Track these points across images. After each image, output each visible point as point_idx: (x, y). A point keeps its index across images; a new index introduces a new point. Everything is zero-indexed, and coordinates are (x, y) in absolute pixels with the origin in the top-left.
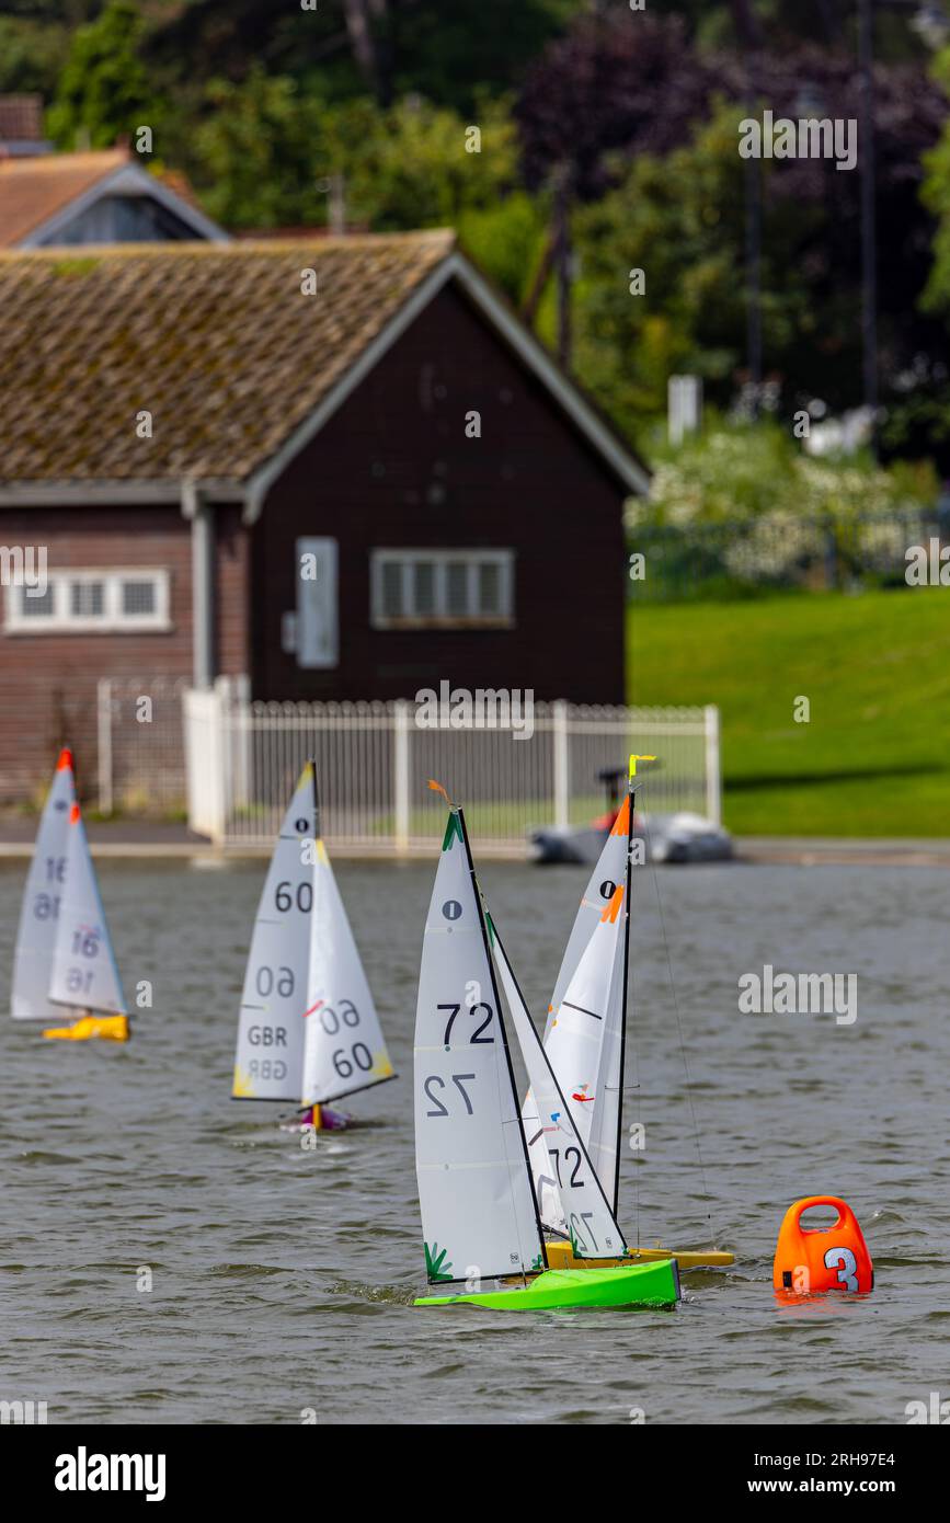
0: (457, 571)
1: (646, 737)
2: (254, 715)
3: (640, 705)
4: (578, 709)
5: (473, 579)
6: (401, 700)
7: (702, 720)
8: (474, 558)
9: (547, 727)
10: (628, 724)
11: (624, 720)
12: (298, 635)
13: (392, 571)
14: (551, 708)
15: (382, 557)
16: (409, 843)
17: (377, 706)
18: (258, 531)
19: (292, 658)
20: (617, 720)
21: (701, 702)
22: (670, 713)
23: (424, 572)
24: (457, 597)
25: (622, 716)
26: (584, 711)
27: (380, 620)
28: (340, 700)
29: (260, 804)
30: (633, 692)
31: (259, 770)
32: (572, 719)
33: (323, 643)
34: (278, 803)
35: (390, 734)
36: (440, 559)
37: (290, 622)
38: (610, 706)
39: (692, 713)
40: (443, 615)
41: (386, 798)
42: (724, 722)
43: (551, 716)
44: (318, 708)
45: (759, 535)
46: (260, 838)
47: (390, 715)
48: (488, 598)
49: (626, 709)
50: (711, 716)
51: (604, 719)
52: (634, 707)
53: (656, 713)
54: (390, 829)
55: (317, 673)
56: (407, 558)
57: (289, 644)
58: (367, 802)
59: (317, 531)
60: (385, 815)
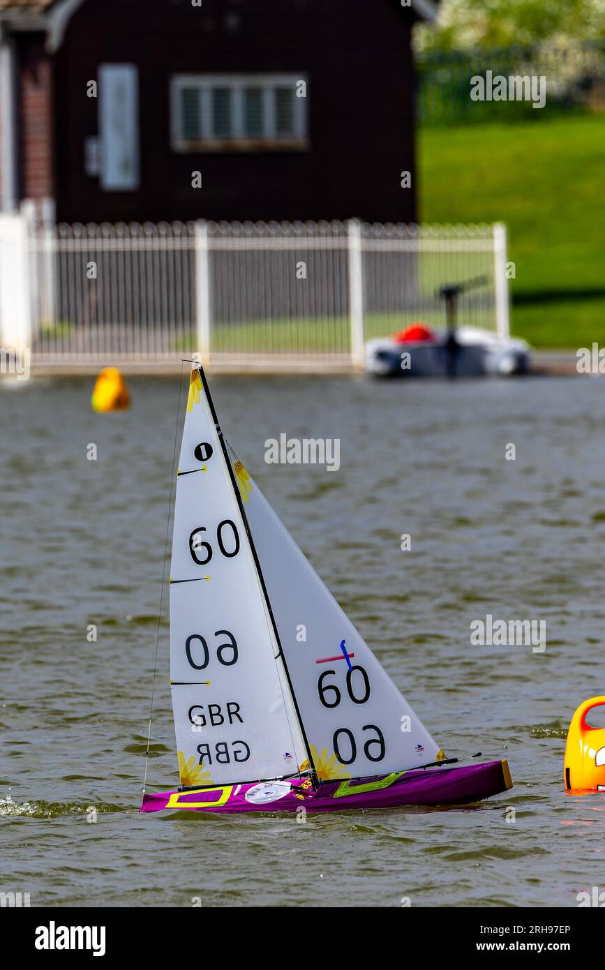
0: (253, 96)
1: (438, 254)
2: (59, 237)
3: (430, 223)
4: (372, 228)
5: (269, 101)
6: (202, 221)
7: (491, 237)
8: (269, 83)
9: (342, 246)
10: (420, 241)
11: (417, 238)
12: (100, 160)
13: (191, 96)
14: (346, 227)
15: (181, 82)
16: (211, 360)
17: (178, 228)
18: (60, 60)
19: (96, 180)
20: (410, 238)
21: (489, 219)
22: (460, 230)
23: (221, 96)
24: (254, 121)
25: (414, 234)
26: (378, 230)
27: (180, 143)
28: (142, 221)
29: (66, 323)
30: (425, 210)
31: (65, 289)
32: (366, 237)
33: (125, 166)
34: (83, 323)
35: (190, 255)
36: (237, 84)
37: (92, 148)
38: (402, 224)
39: (481, 230)
40: (239, 137)
41: (186, 316)
42: (513, 238)
43: (346, 234)
44: (120, 229)
45: (542, 57)
46: (67, 355)
47: (190, 236)
48: (283, 122)
49: (417, 225)
50: (499, 233)
51: (396, 237)
52: (425, 225)
53: (447, 230)
54: (192, 345)
55: (119, 195)
56: (205, 84)
57: (93, 167)
58: (169, 320)
59: (117, 58)
60: (187, 332)
